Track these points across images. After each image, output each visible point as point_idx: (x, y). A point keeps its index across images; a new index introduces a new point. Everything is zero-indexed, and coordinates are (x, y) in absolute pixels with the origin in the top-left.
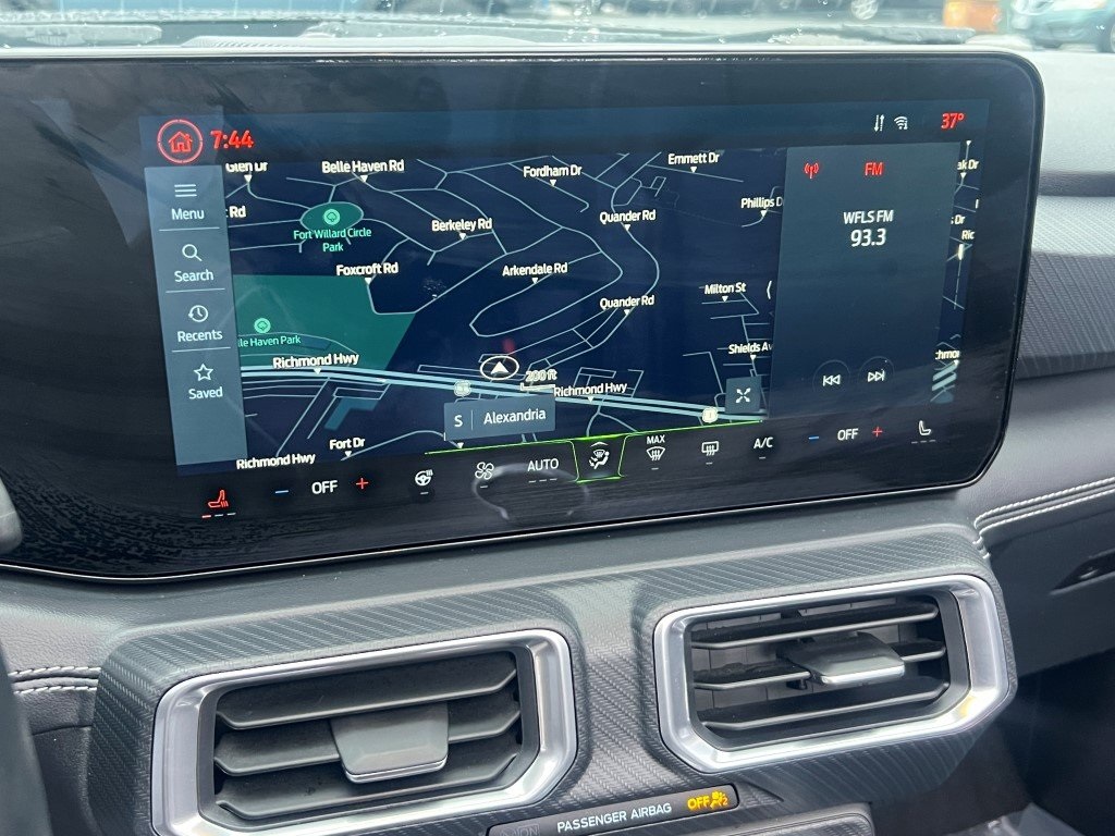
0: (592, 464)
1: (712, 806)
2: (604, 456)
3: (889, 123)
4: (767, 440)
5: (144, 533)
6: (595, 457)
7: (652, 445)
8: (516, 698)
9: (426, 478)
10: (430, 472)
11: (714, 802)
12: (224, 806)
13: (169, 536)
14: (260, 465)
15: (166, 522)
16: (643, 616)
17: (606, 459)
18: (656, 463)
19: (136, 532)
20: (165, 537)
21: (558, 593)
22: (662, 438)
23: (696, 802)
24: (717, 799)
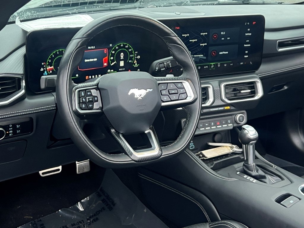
0: (212, 67)
3: (247, 24)
4: (232, 64)
8: (206, 94)
16: (220, 84)
18: (219, 67)
21: (210, 82)
22: (220, 64)
23: (226, 108)
24: (228, 108)
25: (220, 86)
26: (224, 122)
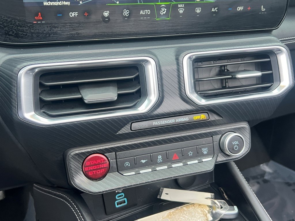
0: (161, 13)
1: (201, 119)
2: (165, 10)
4: (216, 9)
5: (14, 26)
6: (162, 11)
7: (180, 8)
8: (139, 83)
9: (107, 14)
10: (108, 12)
11: (202, 118)
12: (44, 112)
13: (23, 28)
14: (52, 4)
15: (22, 23)
16: (179, 55)
17: (165, 11)
18: (181, 14)
19: (11, 26)
20: (22, 28)
21: (153, 51)
22: (183, 5)
23: (197, 117)
24: (203, 116)
25: (177, 59)
26: (190, 154)
